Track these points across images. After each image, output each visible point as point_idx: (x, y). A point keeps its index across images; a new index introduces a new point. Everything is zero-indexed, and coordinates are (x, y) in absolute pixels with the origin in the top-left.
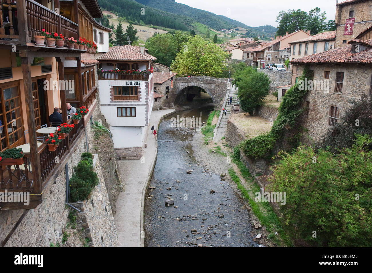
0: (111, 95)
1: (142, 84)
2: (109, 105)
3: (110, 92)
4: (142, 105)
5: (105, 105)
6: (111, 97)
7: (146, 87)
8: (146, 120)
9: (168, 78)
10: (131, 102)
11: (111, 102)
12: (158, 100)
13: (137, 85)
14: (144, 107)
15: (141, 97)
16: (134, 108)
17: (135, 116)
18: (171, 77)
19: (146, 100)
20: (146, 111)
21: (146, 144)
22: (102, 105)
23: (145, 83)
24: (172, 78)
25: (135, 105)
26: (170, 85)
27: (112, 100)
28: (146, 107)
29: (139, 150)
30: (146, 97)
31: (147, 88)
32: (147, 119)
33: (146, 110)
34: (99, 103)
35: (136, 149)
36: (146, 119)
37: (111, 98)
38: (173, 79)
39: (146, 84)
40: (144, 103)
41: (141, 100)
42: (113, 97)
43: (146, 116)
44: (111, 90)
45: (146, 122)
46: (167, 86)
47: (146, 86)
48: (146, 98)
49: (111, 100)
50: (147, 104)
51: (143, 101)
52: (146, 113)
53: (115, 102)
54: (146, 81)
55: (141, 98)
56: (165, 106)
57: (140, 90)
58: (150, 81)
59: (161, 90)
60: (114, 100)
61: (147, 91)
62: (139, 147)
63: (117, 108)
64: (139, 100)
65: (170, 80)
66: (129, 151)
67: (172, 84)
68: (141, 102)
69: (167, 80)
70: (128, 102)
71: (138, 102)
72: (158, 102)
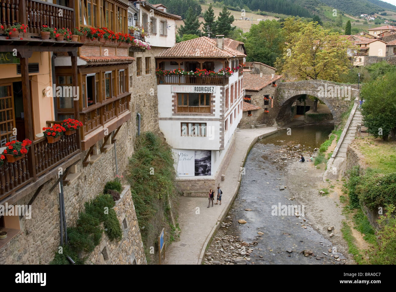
0: (173, 106)
1: (216, 91)
2: (171, 119)
3: (173, 101)
4: (216, 120)
5: (165, 119)
6: (173, 108)
7: (221, 95)
8: (220, 142)
9: (268, 83)
10: (200, 115)
11: (173, 115)
12: (252, 113)
13: (209, 92)
14: (219, 123)
15: (214, 108)
16: (205, 124)
18: (273, 81)
19: (221, 114)
20: (221, 129)
21: (223, 175)
22: (161, 119)
23: (221, 89)
24: (274, 83)
25: (206, 119)
26: (271, 92)
27: (175, 113)
28: (221, 123)
29: (210, 183)
30: (221, 109)
31: (223, 96)
32: (223, 140)
33: (222, 127)
34: (157, 116)
35: (206, 182)
36: (221, 140)
37: (173, 110)
38: (276, 84)
39: (221, 91)
40: (219, 117)
41: (214, 113)
42: (176, 108)
43: (221, 136)
44: (173, 99)
45: (221, 144)
46: (267, 94)
47: (221, 93)
48: (221, 111)
49: (173, 112)
51: (217, 114)
52: (221, 132)
53: (179, 115)
54: (222, 86)
55: (214, 110)
56: (263, 123)
57: (214, 99)
58: (232, 86)
59: (257, 100)
60: (178, 112)
61: (223, 101)
62: (210, 180)
63: (182, 123)
64: (212, 113)
65: (272, 85)
66: (196, 185)
67: (274, 91)
68: (214, 115)
69: (266, 86)
70: (196, 115)
71: (210, 115)
72: (252, 116)
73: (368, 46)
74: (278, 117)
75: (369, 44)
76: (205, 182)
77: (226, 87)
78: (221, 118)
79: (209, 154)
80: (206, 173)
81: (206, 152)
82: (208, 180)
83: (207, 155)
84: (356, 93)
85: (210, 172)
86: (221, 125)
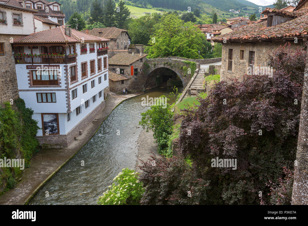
0: (29, 80)
2: (28, 90)
3: (28, 77)
4: (62, 90)
5: (24, 90)
6: (29, 82)
8: (67, 107)
9: (137, 59)
11: (29, 87)
12: (125, 82)
15: (60, 81)
16: (54, 94)
17: (56, 102)
18: (140, 58)
19: (66, 85)
21: (81, 131)
22: (20, 91)
23: (64, 66)
24: (141, 59)
25: (55, 90)
26: (140, 66)
27: (31, 85)
28: (66, 92)
29: (64, 138)
30: (66, 82)
32: (69, 105)
33: (67, 96)
34: (17, 89)
35: (60, 137)
36: (67, 105)
38: (143, 60)
39: (65, 68)
40: (64, 88)
41: (60, 85)
42: (32, 82)
44: (28, 75)
45: (67, 108)
46: (136, 68)
48: (66, 83)
49: (29, 85)
51: (63, 86)
52: (67, 99)
53: (34, 87)
54: (65, 65)
55: (61, 83)
56: (134, 89)
58: (84, 64)
59: (128, 72)
60: (33, 85)
62: (63, 136)
63: (37, 93)
64: (59, 85)
65: (140, 61)
66: (53, 140)
67: (141, 65)
68: (61, 87)
69: (135, 62)
70: (48, 87)
71: (58, 87)
72: (124, 84)
73: (220, 31)
74: (146, 84)
75: (221, 30)
76: (59, 138)
77: (71, 64)
78: (66, 89)
79: (55, 117)
80: (54, 132)
81: (52, 115)
82: (61, 135)
83: (53, 118)
84: (197, 65)
85: (57, 131)
86: (66, 94)
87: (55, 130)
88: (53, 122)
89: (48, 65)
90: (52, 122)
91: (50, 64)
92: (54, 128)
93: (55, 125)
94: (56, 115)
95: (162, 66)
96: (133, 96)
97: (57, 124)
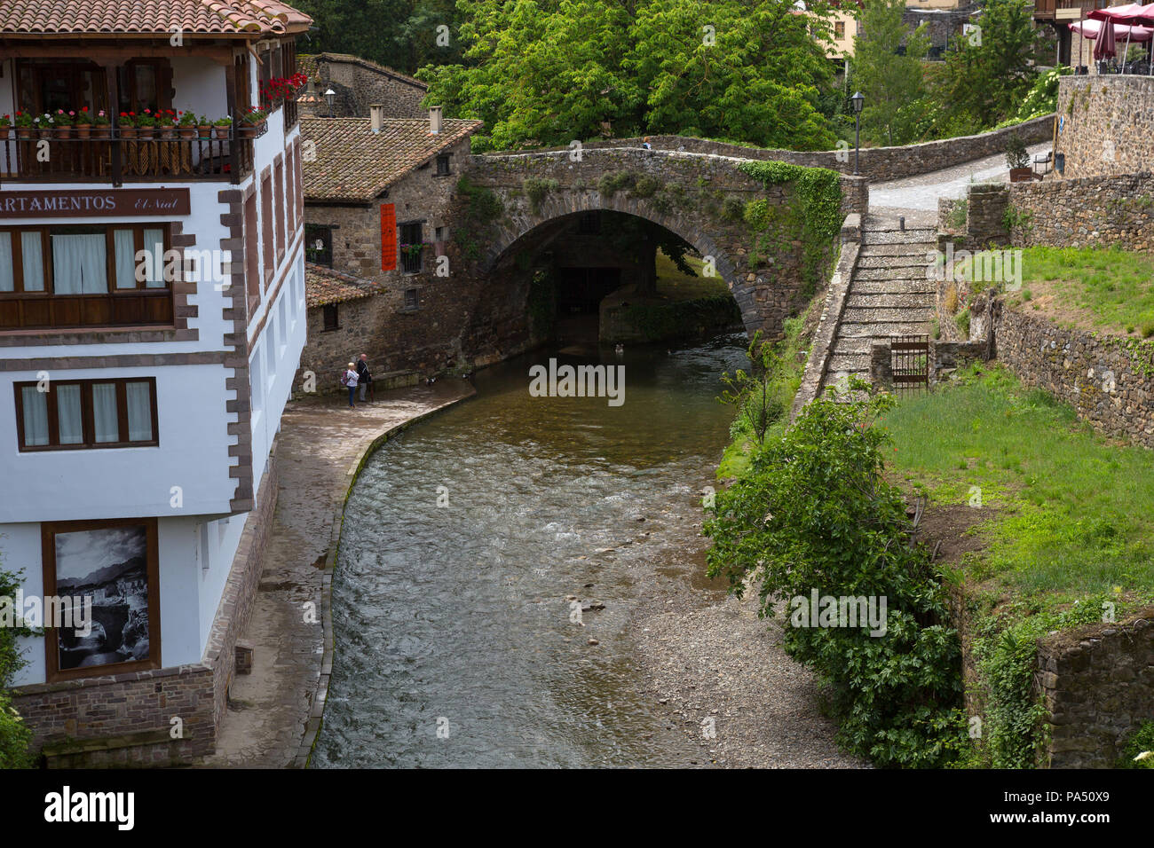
1: (201, 208)
4: (206, 358)
7: (226, 232)
8: (233, 472)
9: (414, 157)
10: (120, 338)
12: (344, 318)
14: (223, 373)
15: (191, 300)
16: (146, 385)
17: (155, 441)
18: (437, 148)
19: (229, 327)
20: (231, 407)
21: (245, 643)
23: (223, 197)
24: (443, 158)
25: (152, 360)
26: (433, 203)
28: (231, 373)
29: (189, 692)
31: (236, 233)
32: (246, 462)
33: (233, 395)
35: (165, 683)
36: (235, 462)
38: (456, 165)
39: (226, 209)
40: (218, 346)
41: (191, 323)
43: (234, 441)
45: (235, 483)
46: (413, 215)
47: (225, 220)
48: (228, 314)
50: (237, 354)
51: (211, 329)
52: (234, 418)
54: (226, 186)
55: (194, 311)
56: (401, 363)
58: (266, 183)
59: (364, 247)
61: (236, 260)
62: (186, 673)
63: (18, 387)
64: (184, 325)
65: (433, 170)
66: (115, 706)
67: (443, 201)
68: (194, 335)
69: (404, 178)
70: (100, 339)
71: (173, 337)
72: (340, 333)
74: (472, 328)
76: (159, 689)
77: (243, 186)
78: (232, 349)
79: (133, 548)
80: (124, 649)
81: (117, 535)
82: (173, 673)
83: (122, 551)
84: (848, 192)
85: (142, 642)
86: (230, 384)
87: (131, 640)
88: (121, 584)
89: (110, 186)
90: (114, 582)
91: (125, 186)
92: (129, 626)
93: (134, 603)
94: (145, 530)
95: (593, 201)
96: (416, 415)
97: (145, 596)
